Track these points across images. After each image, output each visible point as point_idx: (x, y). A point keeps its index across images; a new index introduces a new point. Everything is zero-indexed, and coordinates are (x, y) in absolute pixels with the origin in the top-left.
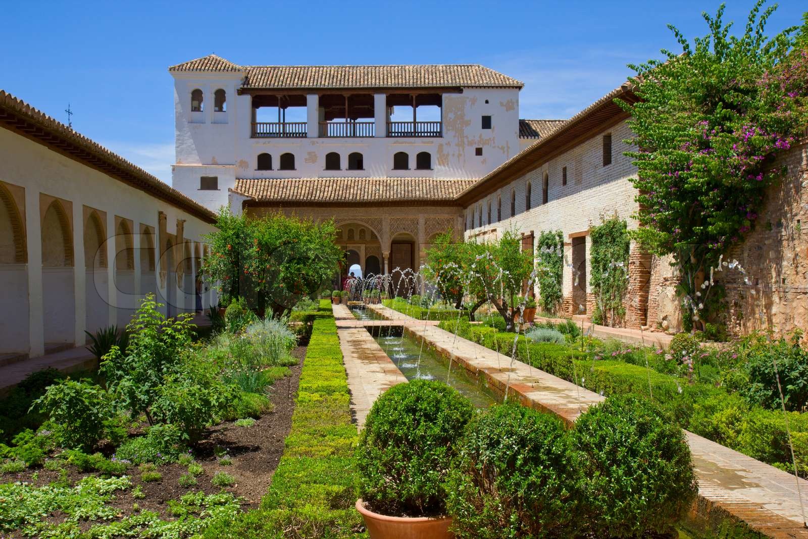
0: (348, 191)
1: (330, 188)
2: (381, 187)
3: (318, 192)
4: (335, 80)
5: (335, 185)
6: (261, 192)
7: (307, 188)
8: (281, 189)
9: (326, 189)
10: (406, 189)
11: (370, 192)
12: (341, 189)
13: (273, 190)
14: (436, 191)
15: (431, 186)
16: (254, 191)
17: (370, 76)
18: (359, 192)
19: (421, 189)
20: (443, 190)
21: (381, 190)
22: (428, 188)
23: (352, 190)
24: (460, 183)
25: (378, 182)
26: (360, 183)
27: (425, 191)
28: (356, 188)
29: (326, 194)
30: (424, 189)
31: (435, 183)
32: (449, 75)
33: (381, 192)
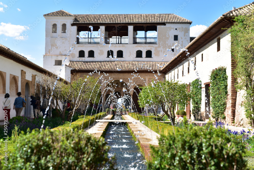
0: (116, 66)
1: (109, 65)
2: (130, 65)
3: (103, 66)
4: (112, 20)
7: (99, 65)
9: (107, 65)
10: (141, 65)
11: (125, 67)
12: (113, 65)
15: (152, 65)
17: (127, 18)
18: (121, 67)
20: (156, 66)
24: (164, 63)
25: (129, 63)
26: (121, 64)
28: (119, 65)
29: (106, 67)
30: (149, 66)
31: (153, 63)
32: (160, 18)
33: (130, 67)
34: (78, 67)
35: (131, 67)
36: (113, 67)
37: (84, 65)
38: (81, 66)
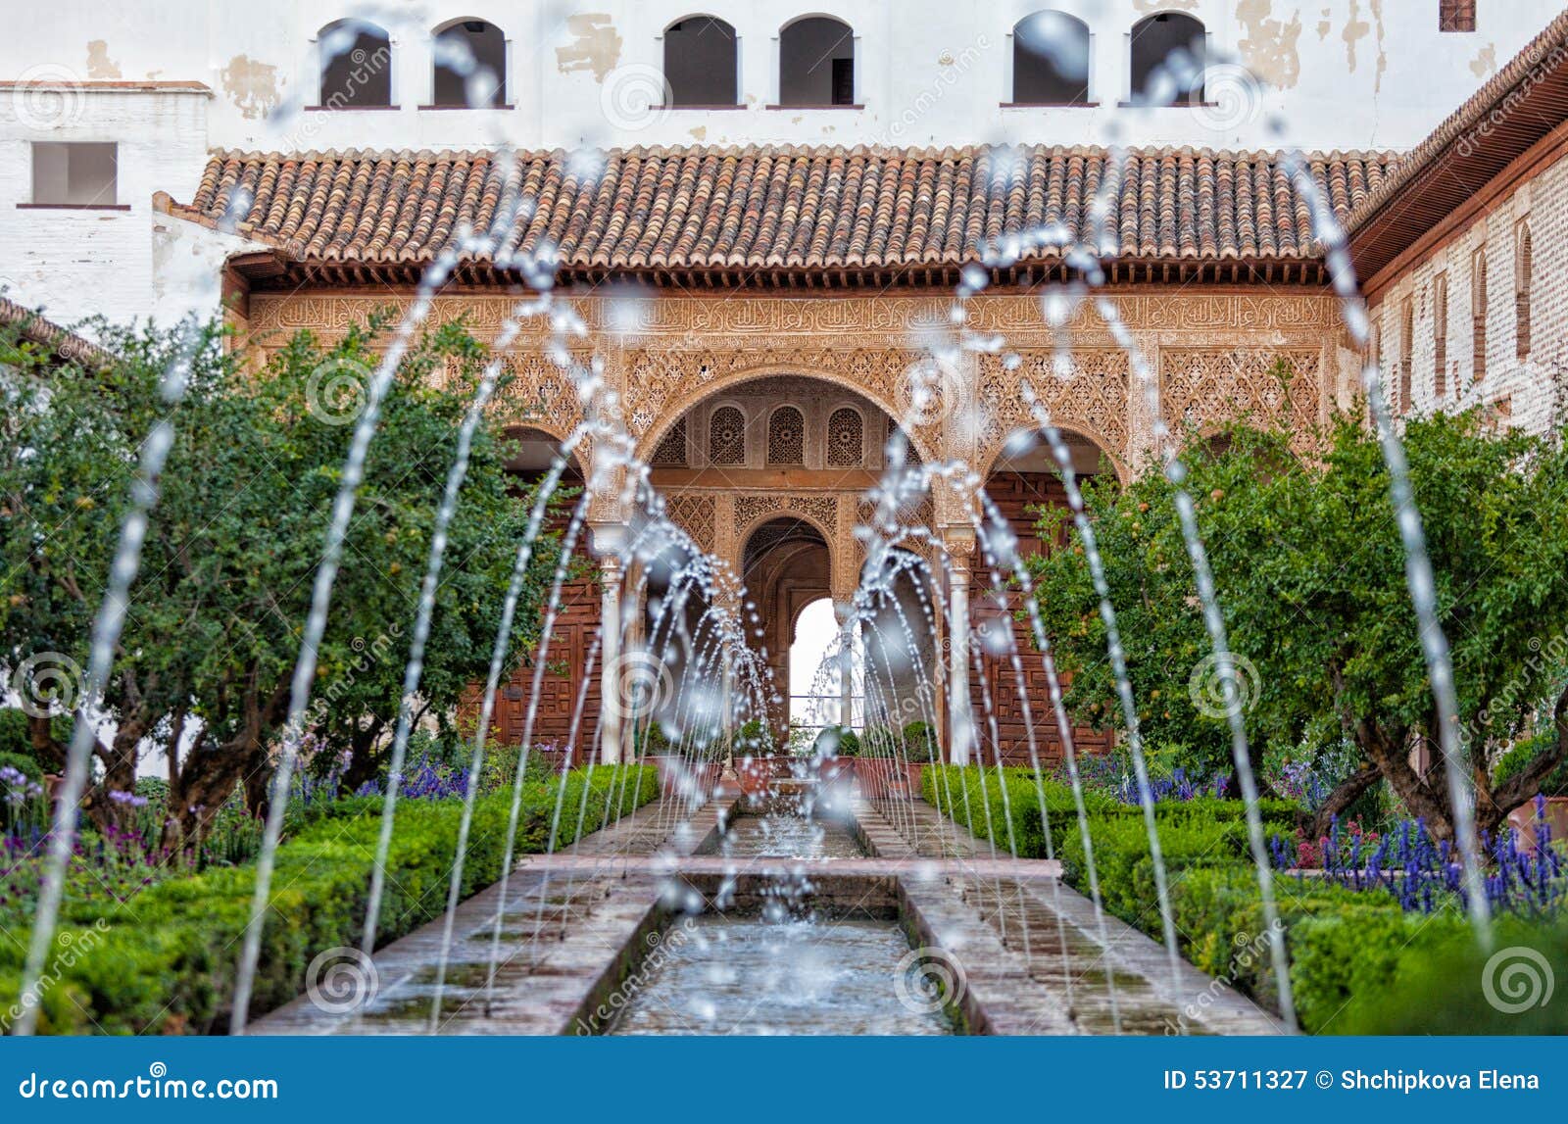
0: (771, 214)
1: (682, 198)
2: (944, 193)
3: (618, 217)
5: (705, 185)
6: (331, 215)
8: (430, 204)
9: (661, 204)
10: (1073, 201)
11: (883, 220)
12: (737, 201)
13: (391, 208)
14: (1226, 212)
15: (1205, 188)
16: (295, 212)
18: (826, 217)
19: (1148, 204)
20: (1264, 206)
21: (942, 205)
22: (1187, 193)
23: (791, 209)
24: (1355, 172)
25: (928, 170)
26: (835, 175)
27: (1167, 214)
28: (811, 198)
29: (654, 226)
30: (1167, 201)
31: (1225, 173)
33: (939, 220)
34: (310, 222)
35: (959, 217)
36: (732, 221)
37: (382, 203)
38: (349, 217)
